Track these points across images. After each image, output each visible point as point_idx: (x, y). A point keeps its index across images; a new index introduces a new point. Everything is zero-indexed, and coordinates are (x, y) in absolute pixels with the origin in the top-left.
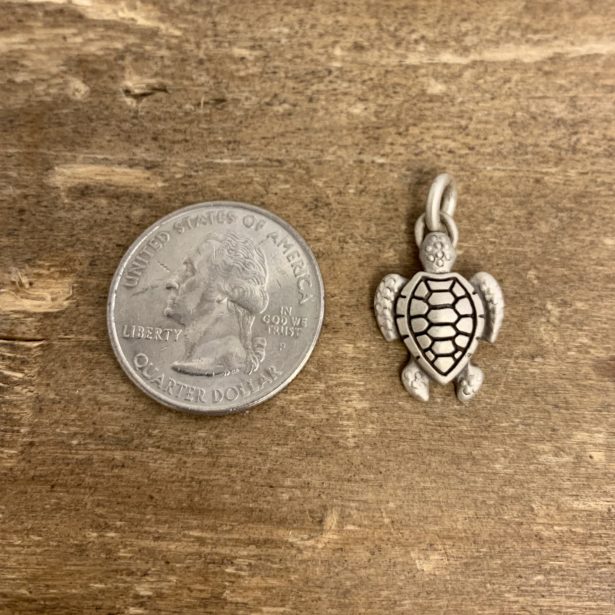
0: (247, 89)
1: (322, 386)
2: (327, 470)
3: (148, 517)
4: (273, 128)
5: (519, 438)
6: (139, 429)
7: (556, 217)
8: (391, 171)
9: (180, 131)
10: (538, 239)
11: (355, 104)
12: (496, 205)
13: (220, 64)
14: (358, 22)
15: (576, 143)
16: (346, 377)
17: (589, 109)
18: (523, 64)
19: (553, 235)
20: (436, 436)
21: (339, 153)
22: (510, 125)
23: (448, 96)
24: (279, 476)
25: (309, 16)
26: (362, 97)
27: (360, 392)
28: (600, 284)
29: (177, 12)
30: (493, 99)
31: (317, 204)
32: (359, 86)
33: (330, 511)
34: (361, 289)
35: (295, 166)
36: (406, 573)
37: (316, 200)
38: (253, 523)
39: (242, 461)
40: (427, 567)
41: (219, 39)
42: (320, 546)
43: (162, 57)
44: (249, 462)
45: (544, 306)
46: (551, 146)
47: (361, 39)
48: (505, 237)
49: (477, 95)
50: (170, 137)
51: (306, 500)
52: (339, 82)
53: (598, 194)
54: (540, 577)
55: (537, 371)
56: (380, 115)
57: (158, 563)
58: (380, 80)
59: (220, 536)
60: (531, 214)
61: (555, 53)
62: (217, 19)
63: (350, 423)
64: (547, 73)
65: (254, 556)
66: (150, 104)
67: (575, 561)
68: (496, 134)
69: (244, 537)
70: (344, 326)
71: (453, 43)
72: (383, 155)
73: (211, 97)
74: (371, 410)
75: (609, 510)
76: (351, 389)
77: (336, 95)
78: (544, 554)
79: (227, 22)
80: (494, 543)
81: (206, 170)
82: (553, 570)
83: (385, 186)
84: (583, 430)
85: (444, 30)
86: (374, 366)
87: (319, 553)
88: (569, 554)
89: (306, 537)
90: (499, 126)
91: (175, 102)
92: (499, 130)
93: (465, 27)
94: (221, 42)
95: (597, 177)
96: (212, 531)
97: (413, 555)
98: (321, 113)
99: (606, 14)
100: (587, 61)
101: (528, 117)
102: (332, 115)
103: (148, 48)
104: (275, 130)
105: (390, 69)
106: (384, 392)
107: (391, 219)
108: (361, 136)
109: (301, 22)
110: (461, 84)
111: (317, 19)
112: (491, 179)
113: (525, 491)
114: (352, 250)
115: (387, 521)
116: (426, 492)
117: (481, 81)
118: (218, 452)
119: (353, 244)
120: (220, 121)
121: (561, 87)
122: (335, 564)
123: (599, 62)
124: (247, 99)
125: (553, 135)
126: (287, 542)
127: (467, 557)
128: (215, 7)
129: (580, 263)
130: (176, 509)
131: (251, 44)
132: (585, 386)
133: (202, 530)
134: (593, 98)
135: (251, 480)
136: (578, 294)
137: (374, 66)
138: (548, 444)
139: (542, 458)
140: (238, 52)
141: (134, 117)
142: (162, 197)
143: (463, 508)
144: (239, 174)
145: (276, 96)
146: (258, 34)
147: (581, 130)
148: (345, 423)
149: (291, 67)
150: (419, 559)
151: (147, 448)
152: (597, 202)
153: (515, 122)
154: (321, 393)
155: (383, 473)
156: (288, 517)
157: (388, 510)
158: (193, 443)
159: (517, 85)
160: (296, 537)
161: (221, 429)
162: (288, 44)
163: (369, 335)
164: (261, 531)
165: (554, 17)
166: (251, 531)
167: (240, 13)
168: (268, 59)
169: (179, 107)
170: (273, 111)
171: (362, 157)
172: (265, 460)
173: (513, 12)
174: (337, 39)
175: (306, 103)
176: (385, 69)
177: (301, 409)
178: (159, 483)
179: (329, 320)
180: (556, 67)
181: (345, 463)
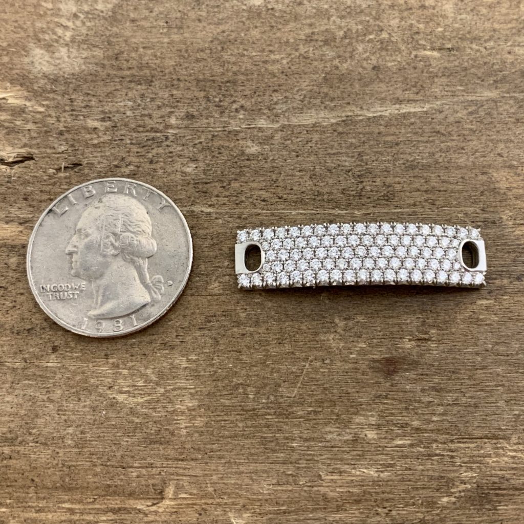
0: (99, 154)
1: (163, 390)
2: (166, 454)
3: (30, 495)
6: (21, 430)
8: (216, 218)
9: (46, 192)
11: (187, 163)
13: (77, 134)
14: (189, 95)
15: (361, 190)
16: (182, 383)
17: (373, 161)
18: (321, 126)
22: (311, 177)
23: (262, 154)
24: (130, 460)
25: (149, 91)
26: (193, 159)
27: (191, 394)
29: (40, 89)
30: (297, 156)
32: (191, 149)
33: (167, 485)
34: (192, 314)
38: (110, 496)
39: (101, 450)
41: (74, 113)
42: (160, 510)
43: (29, 130)
44: (107, 450)
45: (333, 320)
46: (342, 193)
49: (285, 153)
50: (37, 197)
51: (151, 476)
52: (175, 146)
55: (327, 371)
56: (208, 173)
58: (207, 143)
59: (86, 507)
61: (347, 116)
62: (73, 97)
63: (182, 418)
64: (340, 133)
65: (112, 520)
66: (21, 170)
69: (102, 507)
70: (179, 343)
71: (266, 111)
72: (210, 206)
73: (70, 162)
74: (199, 406)
76: (184, 391)
77: (171, 157)
79: (81, 98)
80: (291, 502)
83: (212, 230)
85: (259, 100)
86: (202, 373)
87: (160, 516)
89: (150, 504)
90: (302, 178)
91: (41, 168)
92: (302, 182)
93: (277, 97)
94: (77, 116)
96: (79, 503)
97: (230, 514)
98: (160, 172)
99: (387, 83)
100: (373, 122)
101: (325, 170)
102: (169, 174)
103: (18, 123)
105: (216, 134)
106: (209, 393)
107: (217, 256)
108: (193, 190)
109: (143, 96)
110: (272, 144)
111: (156, 94)
115: (210, 489)
116: (241, 467)
117: (289, 142)
118: (83, 444)
121: (351, 143)
123: (382, 122)
124: (99, 163)
125: (344, 184)
126: (136, 509)
128: (71, 86)
130: (52, 488)
131: (103, 116)
133: (72, 503)
134: (377, 152)
135: (108, 464)
137: (203, 131)
139: (329, 437)
140: (91, 123)
141: (8, 182)
145: (123, 159)
146: (107, 109)
147: (366, 179)
148: (179, 418)
149: (135, 135)
150: (235, 517)
151: (28, 444)
154: (161, 396)
155: (208, 454)
156: (137, 490)
157: (212, 481)
158: (63, 438)
159: (317, 144)
160: (143, 505)
161: (85, 426)
162: (133, 115)
163: (198, 350)
164: (116, 502)
165: (347, 86)
166: (109, 502)
167: (92, 90)
168: (116, 129)
169: (44, 172)
170: (121, 172)
171: (193, 208)
172: (119, 448)
173: (315, 83)
174: (172, 110)
175: (148, 164)
176: (212, 133)
177: (146, 408)
178: (38, 470)
179: (167, 339)
180: (348, 128)
181: (180, 448)
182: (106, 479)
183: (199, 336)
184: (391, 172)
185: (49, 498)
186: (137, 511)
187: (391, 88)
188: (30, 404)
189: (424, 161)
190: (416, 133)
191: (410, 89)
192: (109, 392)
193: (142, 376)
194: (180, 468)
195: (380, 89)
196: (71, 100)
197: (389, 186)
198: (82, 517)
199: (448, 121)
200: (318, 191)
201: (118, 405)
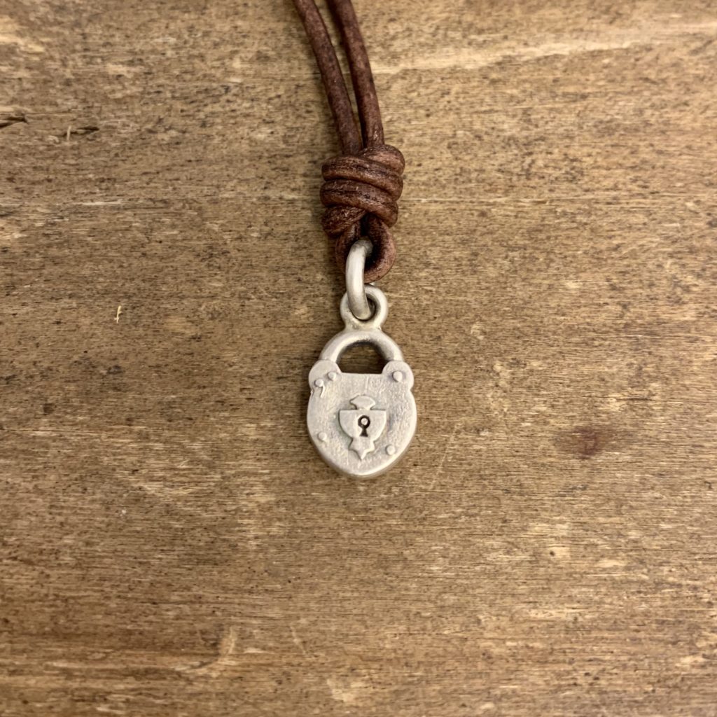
0: (124, 114)
1: (218, 477)
2: (224, 580)
4: (156, 161)
5: (462, 533)
7: (506, 257)
8: (303, 208)
9: (41, 168)
10: (484, 284)
11: (258, 127)
12: (433, 245)
13: (91, 84)
14: (261, 27)
15: (530, 165)
16: (248, 465)
17: (547, 123)
18: (464, 71)
19: (502, 280)
20: (359, 533)
21: (239, 189)
22: (449, 147)
24: (164, 590)
25: (202, 21)
26: (268, 119)
27: (264, 482)
28: (561, 338)
29: (39, 23)
30: (428, 116)
31: (212, 253)
32: (264, 105)
33: (226, 632)
34: (266, 355)
35: (184, 207)
36: (321, 706)
37: (211, 248)
38: (131, 648)
39: (118, 572)
40: (347, 697)
41: (88, 53)
42: (214, 675)
43: (20, 79)
44: (127, 573)
45: (492, 367)
46: (499, 171)
47: (265, 48)
48: (443, 285)
49: (409, 111)
50: (29, 177)
51: (198, 618)
52: (239, 101)
53: (557, 228)
54: (489, 705)
55: (484, 448)
56: (290, 140)
57: (14, 703)
58: (289, 97)
59: (91, 666)
60: (476, 255)
61: (505, 57)
62: (87, 31)
63: (251, 521)
64: (494, 82)
65: (133, 690)
66: (5, 136)
67: (533, 684)
68: (431, 158)
69: (120, 667)
70: (244, 401)
71: (378, 49)
72: (293, 190)
73: (79, 125)
74: (278, 503)
75: (576, 619)
76: (252, 479)
77: (233, 118)
78: (494, 676)
79: (100, 32)
80: (431, 664)
81: (73, 216)
82: (504, 695)
83: (296, 226)
84: (542, 520)
86: (282, 449)
87: (213, 684)
88: (525, 676)
89: (197, 663)
90: (436, 148)
91: (36, 134)
92: (435, 154)
93: (393, 28)
94: (92, 58)
95: (557, 206)
96: (81, 660)
97: (329, 682)
98: (217, 140)
99: (565, 7)
100: (545, 64)
101: (472, 136)
102: (230, 143)
103: (4, 69)
104: (159, 164)
105: (302, 83)
106: (294, 482)
107: (304, 266)
108: (266, 167)
109: (191, 29)
110: (389, 98)
111: (211, 26)
112: (426, 213)
113: (469, 598)
114: (255, 307)
115: (297, 641)
116: (346, 604)
117: (415, 94)
118: (88, 563)
119: (255, 300)
120: (91, 154)
121: (512, 97)
122: (233, 696)
123: (559, 65)
124: (124, 125)
125: (502, 157)
126: (173, 672)
127: (397, 683)
128: (85, 15)
129: (537, 313)
130: (37, 635)
131: (131, 58)
132: (543, 465)
133: (69, 660)
134: (551, 110)
135: (129, 595)
136: (533, 351)
137: (282, 80)
138: (499, 538)
139: (491, 557)
140: (112, 69)
142: (18, 251)
143: (391, 622)
144: (114, 219)
145: (160, 120)
146: (138, 47)
147: (536, 149)
149: (178, 85)
150: (337, 687)
152: (556, 238)
153: (456, 143)
154: (215, 486)
155: (293, 581)
156: (175, 641)
157: (299, 627)
158: (57, 552)
159: (457, 98)
160: (185, 665)
161: (92, 533)
162: (176, 56)
163: (276, 412)
164: (141, 659)
165: (503, 12)
166: (129, 659)
167: (116, 21)
168: (150, 76)
169: (41, 140)
170: (156, 139)
171: (268, 193)
172: (146, 571)
173: (452, 8)
174: (236, 48)
175: (198, 128)
176: (296, 83)
177: (191, 506)
178: (16, 603)
179: (226, 395)
180: (505, 73)
181: (246, 571)
182: (125, 620)
183: (277, 390)
184: (577, 139)
185: (32, 651)
186: (175, 676)
187: (572, 16)
188: (6, 496)
189: (627, 122)
190: (612, 81)
191: (599, 17)
192: (132, 479)
193: (186, 452)
194: (247, 605)
195: (552, 17)
196: (84, 36)
197: (573, 161)
198: (84, 685)
199: (659, 62)
200: (461, 168)
201: (147, 500)
